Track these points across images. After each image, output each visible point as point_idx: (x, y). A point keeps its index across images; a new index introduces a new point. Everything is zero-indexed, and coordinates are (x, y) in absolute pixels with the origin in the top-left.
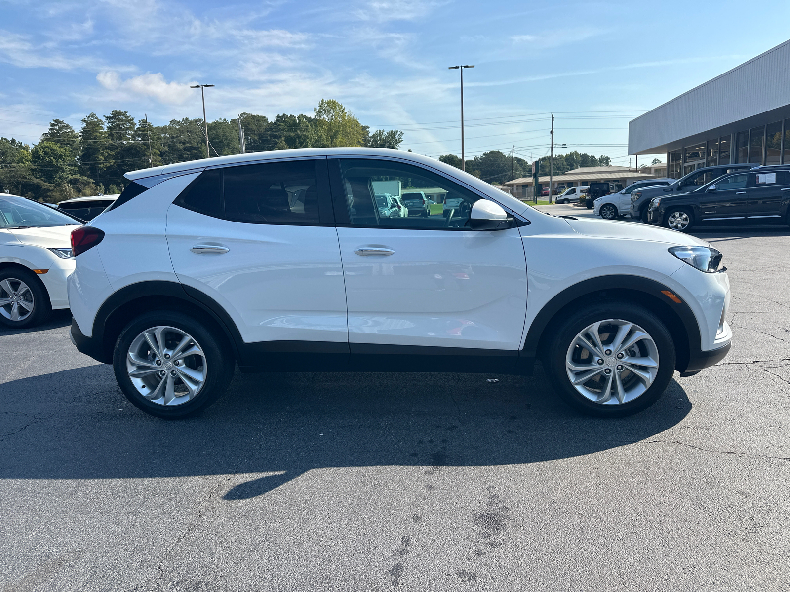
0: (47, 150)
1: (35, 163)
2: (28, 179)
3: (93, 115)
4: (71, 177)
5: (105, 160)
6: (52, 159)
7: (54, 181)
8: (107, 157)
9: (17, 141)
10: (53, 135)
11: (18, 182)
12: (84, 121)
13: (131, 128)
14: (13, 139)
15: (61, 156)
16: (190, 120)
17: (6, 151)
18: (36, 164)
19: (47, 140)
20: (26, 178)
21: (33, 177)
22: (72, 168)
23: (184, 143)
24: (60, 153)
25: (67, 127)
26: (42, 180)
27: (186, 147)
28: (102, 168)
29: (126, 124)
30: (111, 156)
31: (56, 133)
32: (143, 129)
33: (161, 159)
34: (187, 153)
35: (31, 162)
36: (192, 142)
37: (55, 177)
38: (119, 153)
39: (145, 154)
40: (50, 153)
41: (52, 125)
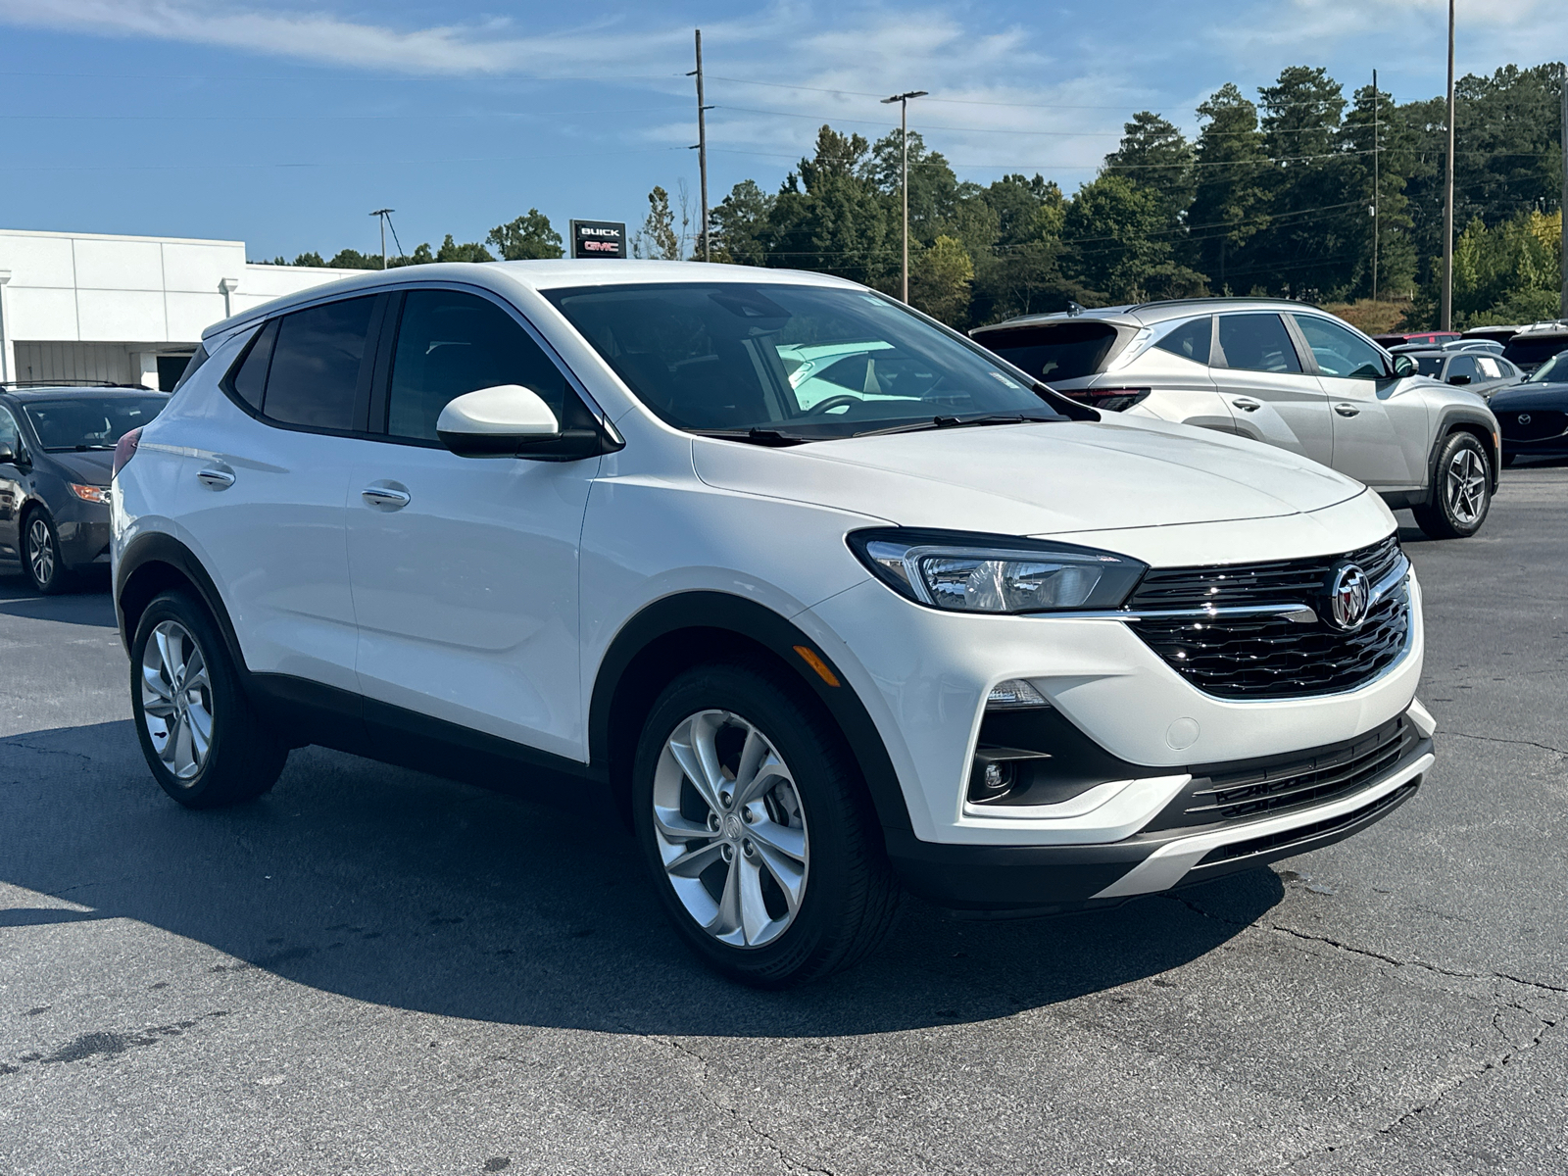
0: (1102, 200)
1: (1068, 238)
2: (1048, 281)
3: (1229, 91)
4: (1150, 271)
5: (1247, 215)
6: (1111, 223)
7: (1107, 285)
8: (1252, 207)
9: (1046, 183)
10: (1128, 156)
11: (1023, 291)
12: (1204, 110)
13: (1332, 117)
14: (1038, 176)
15: (1134, 213)
16: (1521, 69)
17: (1018, 211)
18: (1071, 241)
19: (1114, 172)
20: (1043, 280)
21: (1060, 275)
22: (1157, 246)
23: (1490, 146)
24: (1131, 206)
25: (1167, 130)
26: (1081, 282)
27: (1495, 159)
28: (1236, 241)
29: (1317, 107)
30: (1265, 203)
31: (1137, 151)
32: (1364, 115)
33: (1407, 202)
34: (1497, 176)
35: (1060, 237)
36: (1517, 141)
37: (1113, 274)
38: (1287, 193)
39: (1362, 191)
40: (1107, 208)
41: (1131, 129)
